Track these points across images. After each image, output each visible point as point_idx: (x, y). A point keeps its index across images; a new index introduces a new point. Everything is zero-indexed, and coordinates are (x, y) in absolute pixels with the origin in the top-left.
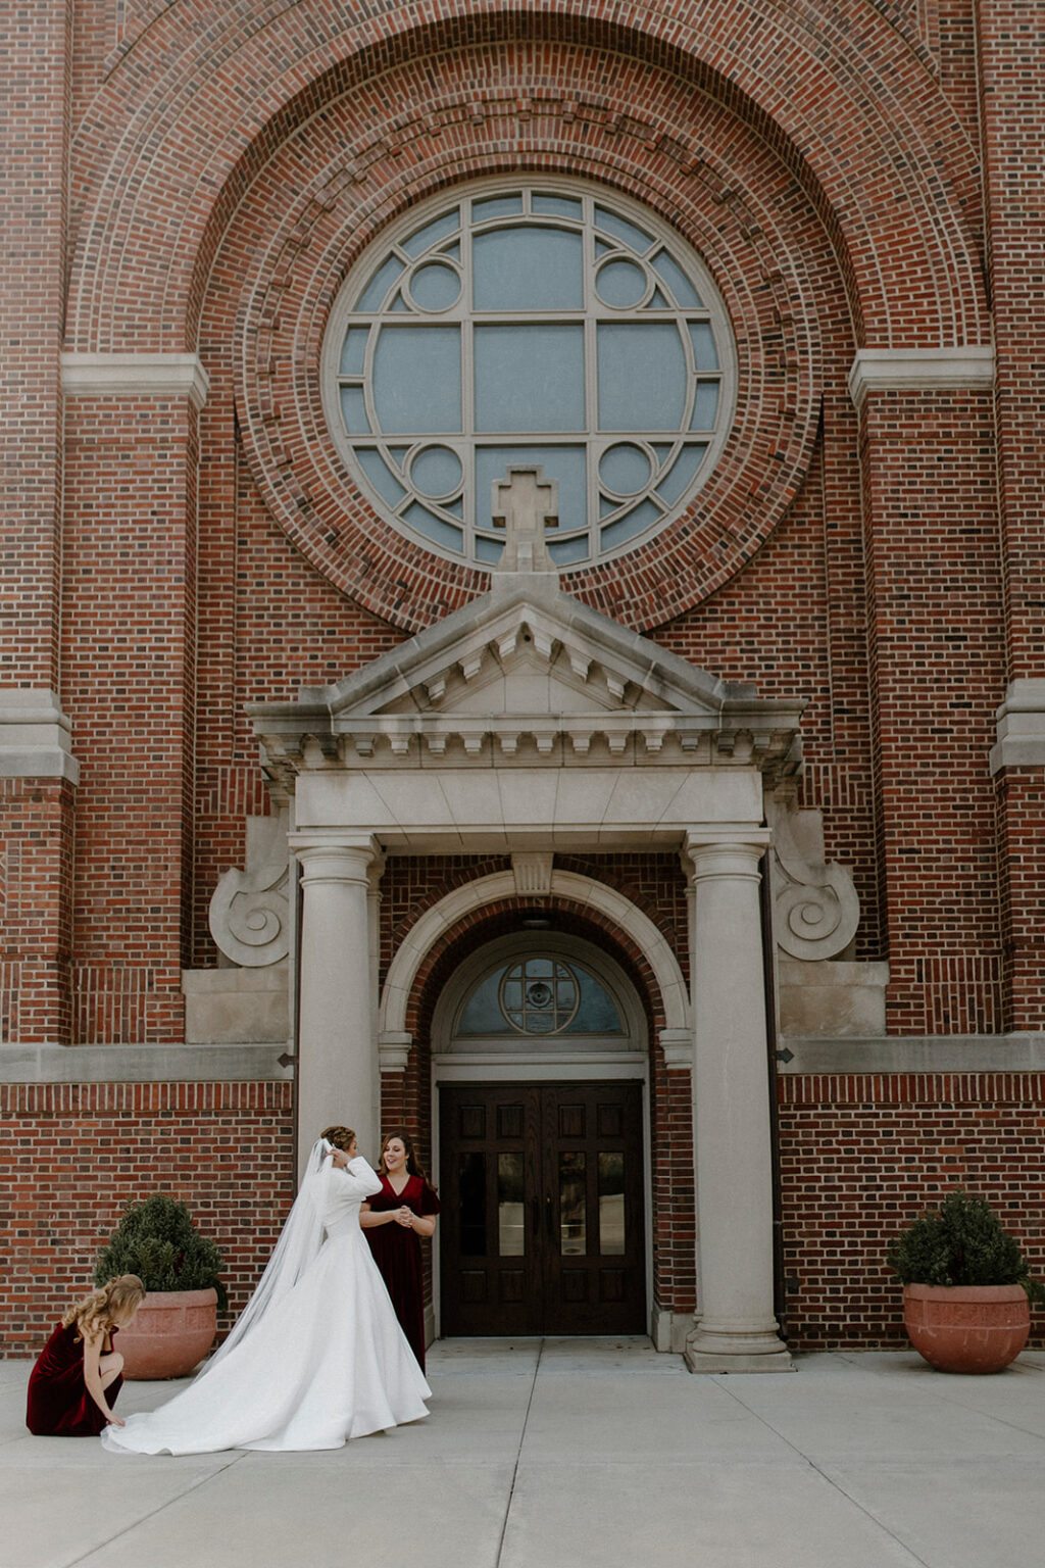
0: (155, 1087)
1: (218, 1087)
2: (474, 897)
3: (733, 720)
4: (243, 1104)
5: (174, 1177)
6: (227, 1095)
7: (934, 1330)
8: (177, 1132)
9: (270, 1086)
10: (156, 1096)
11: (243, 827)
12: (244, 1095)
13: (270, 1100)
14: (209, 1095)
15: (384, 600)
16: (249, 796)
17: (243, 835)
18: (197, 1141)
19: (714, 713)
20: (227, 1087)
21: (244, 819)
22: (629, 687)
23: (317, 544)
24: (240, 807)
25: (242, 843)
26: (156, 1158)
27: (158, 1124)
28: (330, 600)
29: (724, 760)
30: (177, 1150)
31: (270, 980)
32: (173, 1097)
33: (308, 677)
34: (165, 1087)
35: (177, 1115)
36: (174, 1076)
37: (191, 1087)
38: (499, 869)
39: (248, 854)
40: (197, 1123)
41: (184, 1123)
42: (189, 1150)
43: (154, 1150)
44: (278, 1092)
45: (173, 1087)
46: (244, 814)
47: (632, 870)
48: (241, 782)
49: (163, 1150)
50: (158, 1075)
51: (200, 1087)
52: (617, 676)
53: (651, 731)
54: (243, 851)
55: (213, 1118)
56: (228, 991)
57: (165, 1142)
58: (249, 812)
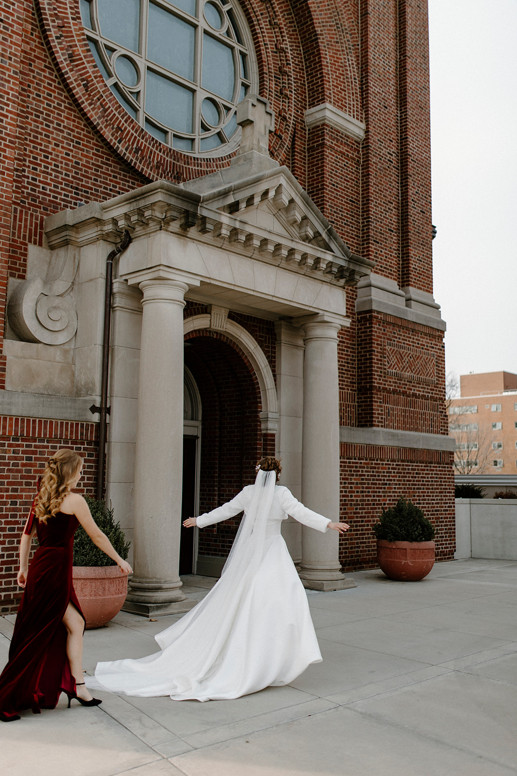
0: (11, 419)
1: (51, 423)
2: (192, 326)
3: (351, 264)
4: (66, 436)
5: (21, 484)
6: (56, 429)
7: (412, 562)
8: (23, 452)
9: (82, 425)
10: (11, 425)
11: (26, 250)
12: (67, 429)
13: (82, 434)
14: (45, 428)
15: (113, 135)
16: (30, 230)
17: (26, 255)
18: (36, 459)
19: (346, 258)
20: (57, 423)
21: (26, 245)
22: (317, 234)
23: (79, 85)
24: (25, 236)
25: (25, 260)
26: (9, 470)
27: (10, 445)
28: (78, 123)
29: (335, 282)
30: (23, 465)
31: (58, 355)
32: (22, 427)
33: (64, 166)
34: (17, 420)
35: (23, 440)
36: (25, 413)
37: (34, 421)
38: (203, 313)
39: (28, 269)
40: (36, 446)
41: (27, 446)
42: (31, 465)
43: (8, 464)
44: (87, 430)
45: (23, 420)
46: (27, 242)
47: (256, 326)
48: (26, 220)
49: (14, 465)
50: (15, 411)
51: (40, 422)
52: (313, 226)
53: (324, 260)
54: (25, 266)
55: (46, 444)
56: (31, 358)
57: (16, 458)
58: (30, 241)
